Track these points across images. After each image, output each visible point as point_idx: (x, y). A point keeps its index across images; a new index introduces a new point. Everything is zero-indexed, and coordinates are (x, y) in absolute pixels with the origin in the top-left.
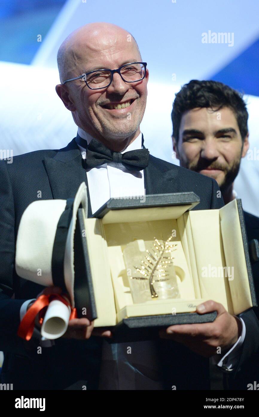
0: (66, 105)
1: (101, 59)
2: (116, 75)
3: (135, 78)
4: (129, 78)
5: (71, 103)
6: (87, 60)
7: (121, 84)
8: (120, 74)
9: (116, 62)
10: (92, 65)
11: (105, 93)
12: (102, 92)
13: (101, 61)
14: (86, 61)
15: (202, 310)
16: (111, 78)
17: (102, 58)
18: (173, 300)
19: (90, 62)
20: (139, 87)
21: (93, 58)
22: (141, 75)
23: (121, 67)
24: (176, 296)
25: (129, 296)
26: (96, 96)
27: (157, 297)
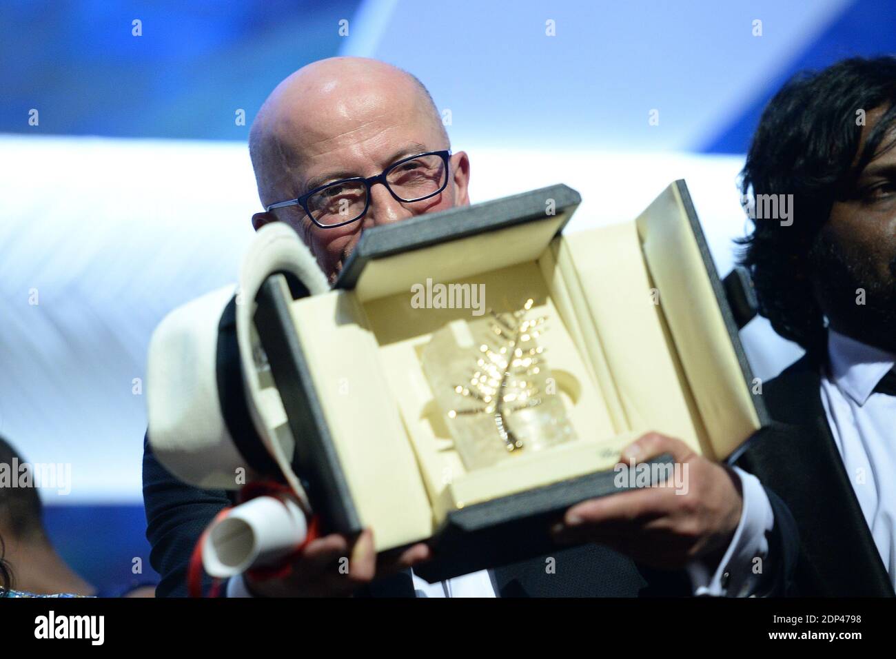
1: (338, 155)
2: (379, 190)
3: (422, 191)
4: (410, 192)
6: (308, 158)
7: (389, 210)
8: (386, 184)
9: (374, 158)
10: (320, 169)
13: (339, 160)
14: (306, 162)
16: (368, 199)
17: (341, 151)
18: (560, 448)
19: (315, 163)
21: (321, 153)
22: (438, 182)
23: (389, 167)
24: (567, 438)
25: (452, 457)
26: (339, 242)
27: (521, 448)
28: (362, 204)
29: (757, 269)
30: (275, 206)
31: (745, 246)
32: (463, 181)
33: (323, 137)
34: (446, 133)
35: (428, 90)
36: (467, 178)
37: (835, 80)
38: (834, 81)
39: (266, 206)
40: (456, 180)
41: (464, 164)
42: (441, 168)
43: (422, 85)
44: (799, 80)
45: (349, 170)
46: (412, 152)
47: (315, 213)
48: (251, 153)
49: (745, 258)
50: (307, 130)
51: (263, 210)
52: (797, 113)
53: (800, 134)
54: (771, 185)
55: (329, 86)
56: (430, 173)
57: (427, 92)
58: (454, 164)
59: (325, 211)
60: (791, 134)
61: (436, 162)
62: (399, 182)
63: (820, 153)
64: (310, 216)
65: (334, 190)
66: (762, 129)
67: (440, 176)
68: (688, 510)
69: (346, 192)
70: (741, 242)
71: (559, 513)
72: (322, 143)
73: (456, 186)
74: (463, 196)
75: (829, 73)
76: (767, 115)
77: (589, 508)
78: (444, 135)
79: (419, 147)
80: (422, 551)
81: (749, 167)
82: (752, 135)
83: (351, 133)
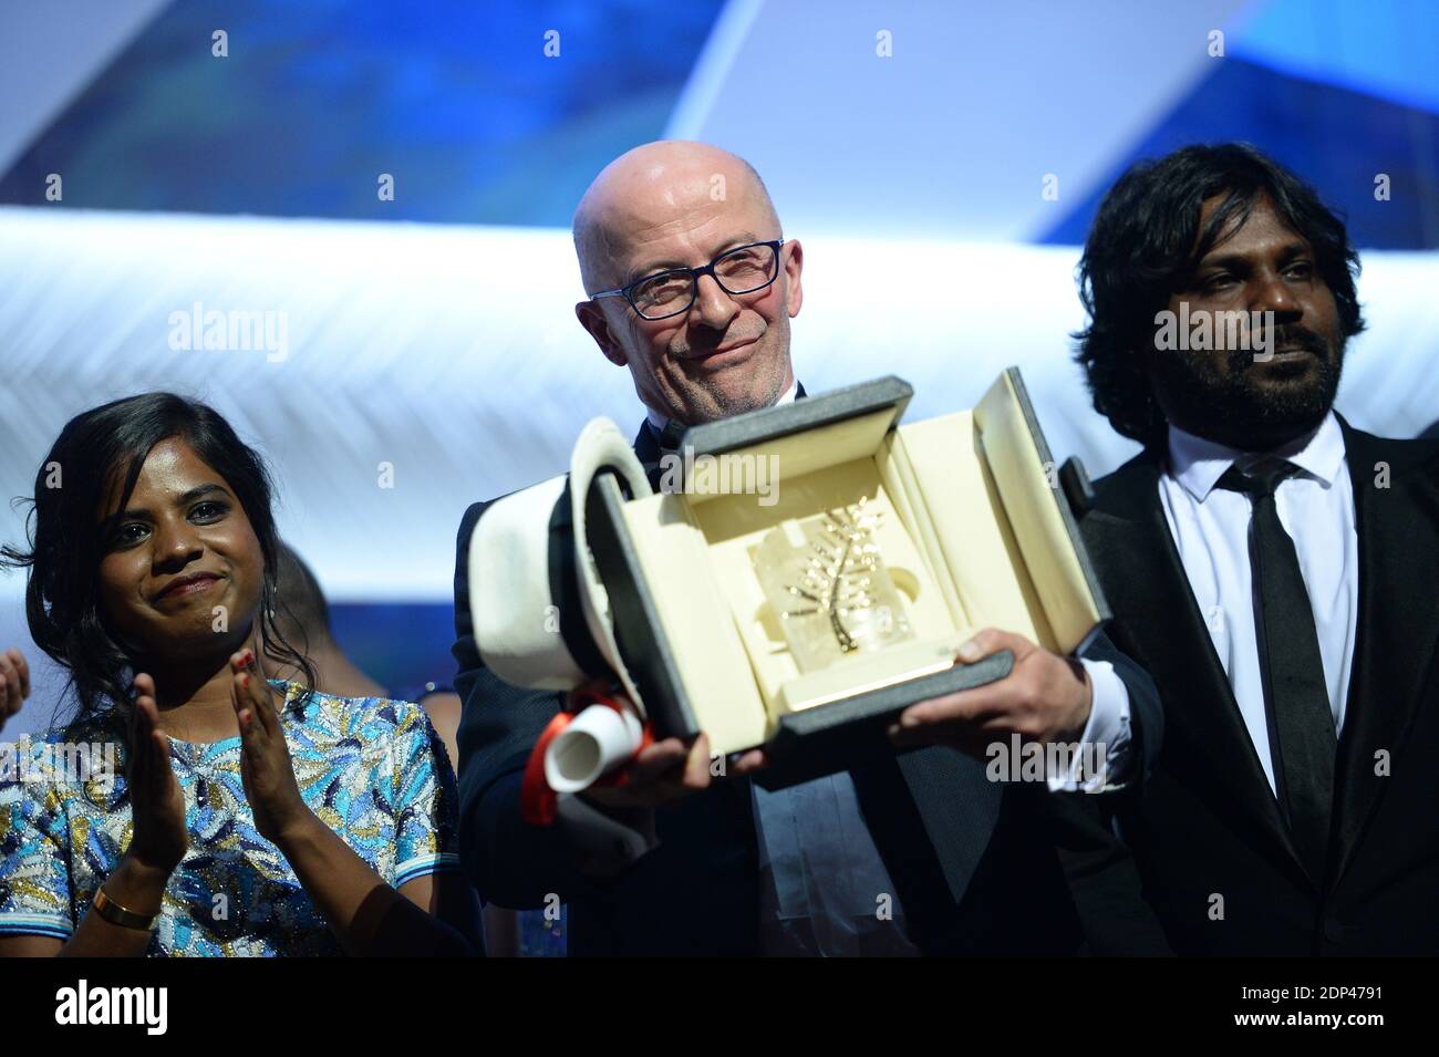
0: (605, 349)
2: (706, 282)
3: (752, 282)
4: (738, 284)
5: (615, 347)
6: (632, 246)
7: (716, 303)
8: (714, 275)
9: (702, 247)
10: (644, 257)
11: (685, 326)
12: (678, 326)
13: (665, 249)
14: (630, 250)
15: (971, 653)
16: (695, 291)
19: (640, 252)
20: (763, 304)
21: (646, 242)
22: (767, 273)
23: (717, 257)
24: (904, 637)
25: (786, 658)
26: (664, 336)
27: (855, 648)
28: (688, 296)
29: (1094, 365)
30: (599, 296)
31: (1080, 342)
32: (795, 271)
33: (650, 226)
34: (777, 221)
35: (760, 175)
36: (800, 268)
37: (1175, 167)
38: (1172, 169)
39: (590, 296)
40: (788, 269)
41: (797, 253)
42: (771, 258)
43: (754, 171)
44: (1139, 168)
45: (676, 258)
46: (741, 242)
47: (640, 305)
48: (575, 240)
49: (1080, 353)
50: (632, 218)
51: (587, 299)
52: (1135, 201)
53: (1137, 224)
54: (1108, 276)
55: (657, 171)
56: (760, 264)
57: (759, 178)
58: (785, 254)
59: (651, 303)
60: (1128, 224)
61: (766, 252)
62: (728, 273)
63: (1157, 243)
64: (634, 308)
65: (662, 280)
66: (1101, 219)
67: (771, 267)
68: (1028, 708)
69: (673, 283)
70: (1078, 337)
71: (896, 714)
72: (648, 231)
73: (788, 276)
74: (795, 286)
75: (1168, 160)
76: (1106, 205)
77: (926, 709)
78: (775, 224)
79: (750, 237)
80: (756, 757)
81: (1086, 257)
82: (1090, 226)
83: (678, 222)
